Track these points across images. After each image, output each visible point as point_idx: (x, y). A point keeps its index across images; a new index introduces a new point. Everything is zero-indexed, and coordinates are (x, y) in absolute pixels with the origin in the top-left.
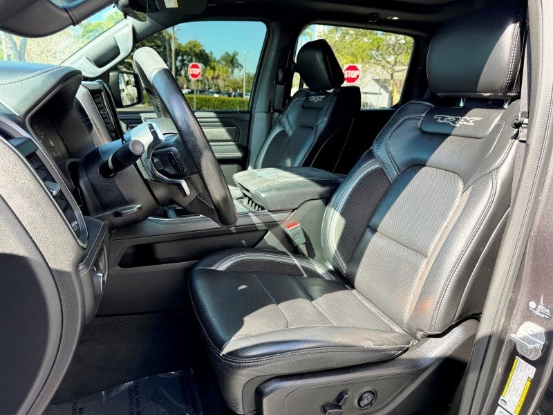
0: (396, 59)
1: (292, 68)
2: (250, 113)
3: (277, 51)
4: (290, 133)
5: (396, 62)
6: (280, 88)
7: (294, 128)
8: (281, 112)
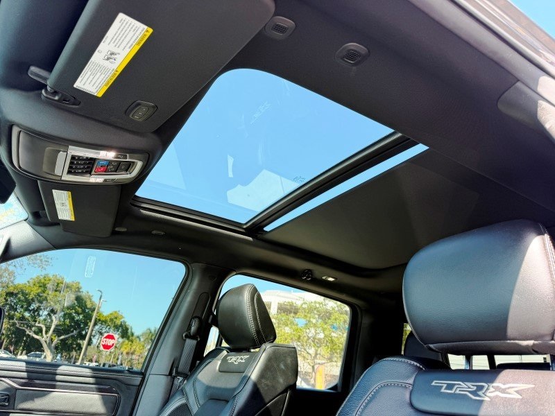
0: (317, 351)
1: (210, 321)
2: (143, 374)
3: (194, 297)
4: (195, 409)
5: (316, 354)
6: (190, 344)
7: (202, 402)
8: (186, 377)
